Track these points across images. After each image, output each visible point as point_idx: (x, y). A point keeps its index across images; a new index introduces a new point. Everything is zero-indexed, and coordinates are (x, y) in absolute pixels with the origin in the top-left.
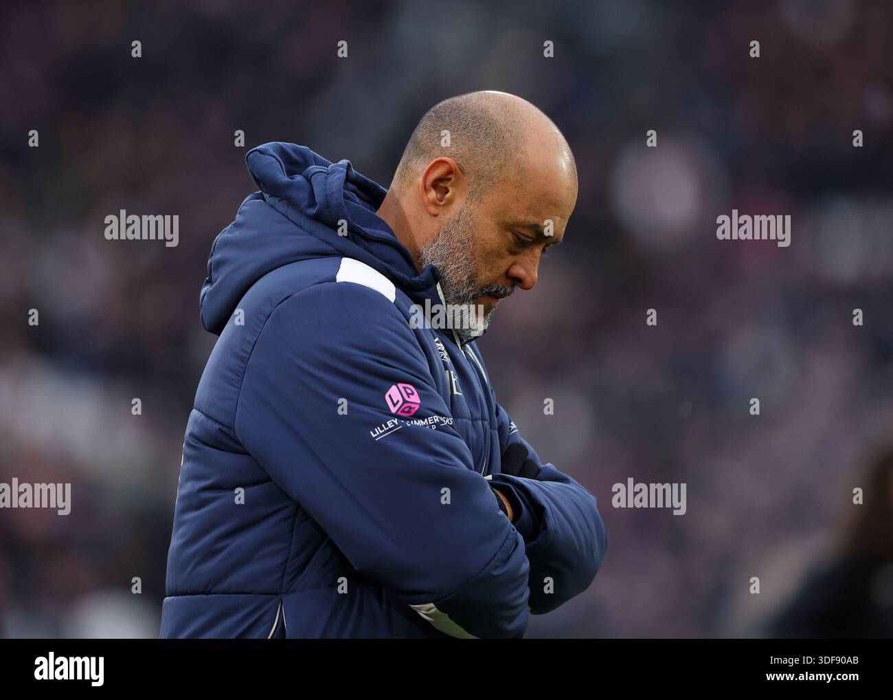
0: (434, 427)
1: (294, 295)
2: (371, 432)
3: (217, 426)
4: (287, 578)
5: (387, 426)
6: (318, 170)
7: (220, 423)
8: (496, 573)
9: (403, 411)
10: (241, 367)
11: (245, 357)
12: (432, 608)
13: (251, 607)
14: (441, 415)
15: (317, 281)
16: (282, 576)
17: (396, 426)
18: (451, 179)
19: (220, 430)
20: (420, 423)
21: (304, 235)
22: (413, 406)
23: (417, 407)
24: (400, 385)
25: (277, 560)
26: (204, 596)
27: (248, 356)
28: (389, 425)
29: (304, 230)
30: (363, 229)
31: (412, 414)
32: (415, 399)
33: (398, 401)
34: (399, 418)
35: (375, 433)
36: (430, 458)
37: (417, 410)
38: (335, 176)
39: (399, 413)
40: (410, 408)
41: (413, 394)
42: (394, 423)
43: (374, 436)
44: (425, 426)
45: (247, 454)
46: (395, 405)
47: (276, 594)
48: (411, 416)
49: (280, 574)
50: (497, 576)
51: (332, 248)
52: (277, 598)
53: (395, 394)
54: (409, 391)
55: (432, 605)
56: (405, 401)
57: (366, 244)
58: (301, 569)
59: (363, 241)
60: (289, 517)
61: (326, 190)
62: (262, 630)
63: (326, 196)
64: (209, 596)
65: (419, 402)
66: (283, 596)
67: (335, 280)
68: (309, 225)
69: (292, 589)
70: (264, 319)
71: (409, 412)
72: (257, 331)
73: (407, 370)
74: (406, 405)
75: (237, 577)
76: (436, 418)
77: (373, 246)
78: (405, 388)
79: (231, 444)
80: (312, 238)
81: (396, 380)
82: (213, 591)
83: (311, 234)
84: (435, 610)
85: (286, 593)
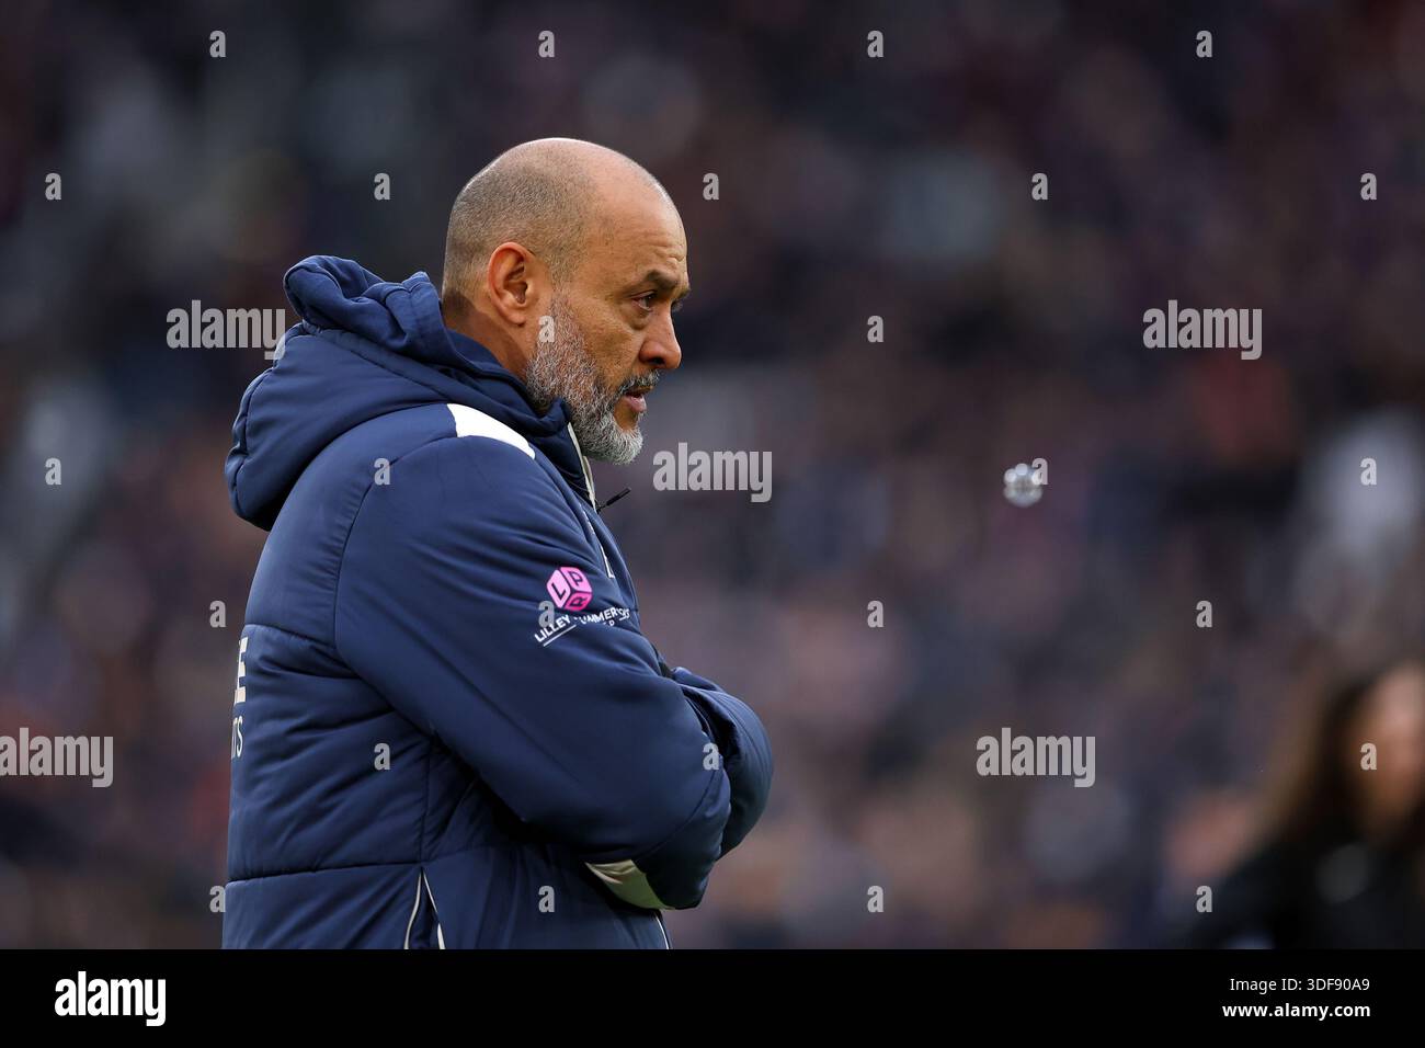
0: (612, 623)
1: (404, 458)
2: (536, 636)
3: (307, 643)
4: (427, 839)
5: (556, 626)
6: (394, 288)
7: (311, 639)
8: (709, 814)
9: (572, 605)
10: (333, 561)
11: (339, 548)
12: (630, 867)
13: (382, 882)
14: (617, 606)
15: (431, 437)
16: (420, 836)
17: (568, 625)
18: (523, 269)
19: (312, 647)
20: (595, 619)
21: (387, 377)
22: (583, 596)
23: (589, 598)
24: (564, 570)
25: (412, 816)
26: (310, 874)
27: (342, 545)
28: (559, 624)
29: (389, 370)
30: (472, 362)
31: (584, 606)
32: (585, 586)
33: (564, 592)
34: (571, 614)
35: (541, 636)
36: (618, 665)
37: (590, 602)
38: (421, 294)
39: (567, 607)
40: (581, 599)
41: (581, 580)
42: (565, 622)
43: (540, 640)
44: (601, 622)
45: (355, 676)
46: (561, 597)
47: (415, 862)
48: (583, 610)
49: (418, 834)
50: (710, 818)
51: (433, 392)
52: (417, 866)
53: (559, 580)
54: (577, 578)
55: (630, 863)
56: (573, 591)
57: (473, 381)
58: (441, 828)
59: (470, 379)
60: (422, 758)
61: (414, 314)
62: (400, 912)
63: (418, 321)
64: (319, 873)
65: (589, 590)
66: (423, 864)
67: (455, 434)
68: (395, 362)
69: (433, 855)
70: (361, 494)
71: (579, 605)
72: (352, 512)
73: (566, 547)
74: (575, 596)
75: (359, 845)
76: (614, 611)
77: (485, 385)
78: (570, 573)
79: (328, 665)
80: (402, 379)
81: (558, 563)
82: (323, 865)
83: (399, 375)
84: (634, 868)
85: (427, 860)
